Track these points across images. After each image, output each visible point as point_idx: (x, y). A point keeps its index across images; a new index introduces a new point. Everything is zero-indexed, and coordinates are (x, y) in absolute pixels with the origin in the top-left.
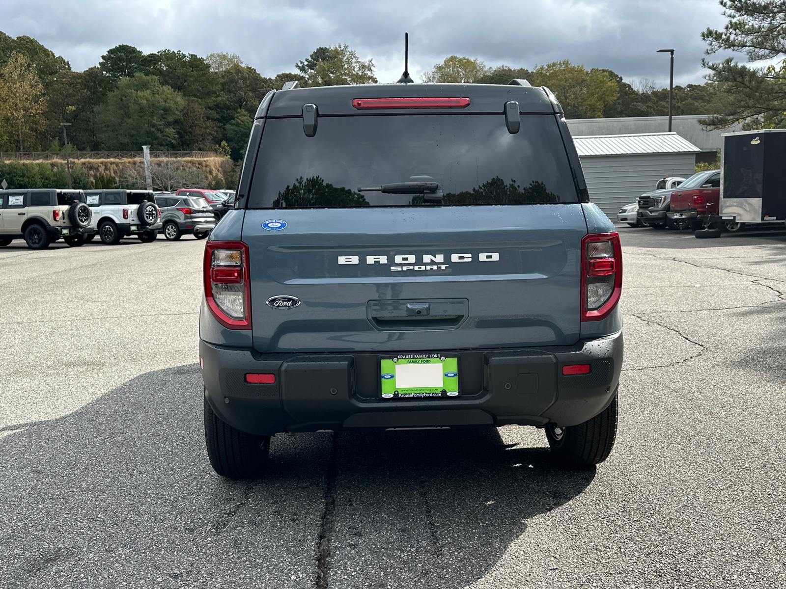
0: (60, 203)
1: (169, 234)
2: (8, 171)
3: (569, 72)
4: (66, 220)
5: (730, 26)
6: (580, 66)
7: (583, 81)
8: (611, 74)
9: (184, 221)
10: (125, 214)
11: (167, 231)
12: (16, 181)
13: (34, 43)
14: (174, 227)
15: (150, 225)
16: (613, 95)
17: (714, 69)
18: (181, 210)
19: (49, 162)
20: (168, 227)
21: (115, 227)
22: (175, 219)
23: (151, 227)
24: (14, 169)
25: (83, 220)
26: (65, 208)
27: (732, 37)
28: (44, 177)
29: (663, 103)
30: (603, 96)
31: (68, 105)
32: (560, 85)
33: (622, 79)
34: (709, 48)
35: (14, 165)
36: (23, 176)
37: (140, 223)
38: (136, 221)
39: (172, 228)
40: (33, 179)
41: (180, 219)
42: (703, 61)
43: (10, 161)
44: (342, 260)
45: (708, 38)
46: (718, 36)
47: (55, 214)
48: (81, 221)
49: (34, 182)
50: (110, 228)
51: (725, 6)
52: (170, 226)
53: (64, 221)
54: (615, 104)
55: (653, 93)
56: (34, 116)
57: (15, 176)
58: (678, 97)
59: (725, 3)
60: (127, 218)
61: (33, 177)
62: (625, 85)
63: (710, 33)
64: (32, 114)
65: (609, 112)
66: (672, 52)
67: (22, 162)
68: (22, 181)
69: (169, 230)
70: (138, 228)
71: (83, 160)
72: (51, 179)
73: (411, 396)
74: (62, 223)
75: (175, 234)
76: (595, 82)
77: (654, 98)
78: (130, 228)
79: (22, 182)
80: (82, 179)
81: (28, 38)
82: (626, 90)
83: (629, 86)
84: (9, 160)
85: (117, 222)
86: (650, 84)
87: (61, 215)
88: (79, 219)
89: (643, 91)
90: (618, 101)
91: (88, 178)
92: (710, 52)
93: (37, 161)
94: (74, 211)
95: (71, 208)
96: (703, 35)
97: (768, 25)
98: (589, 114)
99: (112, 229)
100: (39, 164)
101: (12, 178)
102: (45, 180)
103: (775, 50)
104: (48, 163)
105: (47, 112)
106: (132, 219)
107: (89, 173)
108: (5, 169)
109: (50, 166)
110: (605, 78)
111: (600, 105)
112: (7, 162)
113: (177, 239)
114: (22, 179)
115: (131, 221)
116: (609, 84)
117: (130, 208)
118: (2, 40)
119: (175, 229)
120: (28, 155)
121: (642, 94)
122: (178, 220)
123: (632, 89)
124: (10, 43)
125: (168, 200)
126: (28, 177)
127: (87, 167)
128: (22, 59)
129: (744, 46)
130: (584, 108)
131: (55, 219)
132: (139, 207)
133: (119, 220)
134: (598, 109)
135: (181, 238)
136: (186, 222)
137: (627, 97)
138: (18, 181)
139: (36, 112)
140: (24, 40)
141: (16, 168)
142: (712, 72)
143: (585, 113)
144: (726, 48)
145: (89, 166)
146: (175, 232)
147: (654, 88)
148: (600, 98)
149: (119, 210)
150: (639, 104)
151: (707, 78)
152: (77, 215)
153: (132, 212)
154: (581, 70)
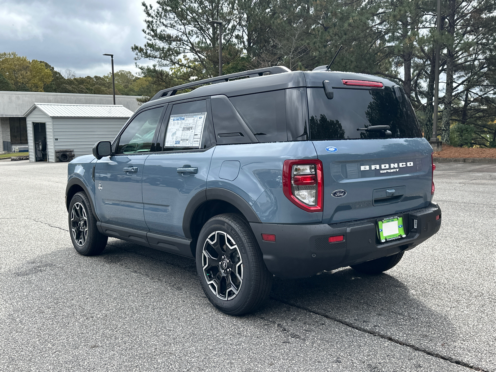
3: (18, 60)
5: (147, 45)
6: (24, 57)
7: (28, 67)
8: (47, 65)
16: (49, 78)
17: (142, 69)
27: (149, 52)
29: (82, 86)
30: (43, 78)
32: (11, 68)
33: (54, 69)
34: (136, 56)
42: (136, 64)
44: (362, 168)
45: (135, 50)
46: (141, 50)
51: (145, 33)
54: (51, 84)
55: (75, 79)
58: (91, 83)
59: (145, 32)
62: (56, 73)
63: (136, 48)
65: (47, 89)
66: (112, 56)
73: (391, 239)
76: (36, 69)
77: (76, 83)
82: (57, 76)
83: (59, 74)
86: (72, 74)
89: (68, 77)
90: (52, 82)
92: (137, 59)
96: (132, 48)
97: (168, 47)
98: (34, 89)
103: (173, 62)
110: (42, 67)
111: (41, 84)
116: (46, 70)
121: (68, 79)
123: (61, 76)
129: (155, 57)
130: (30, 85)
134: (40, 86)
137: (58, 81)
142: (140, 71)
143: (31, 88)
144: (145, 57)
147: (75, 76)
148: (41, 80)
150: (67, 85)
151: (138, 74)
154: (25, 60)
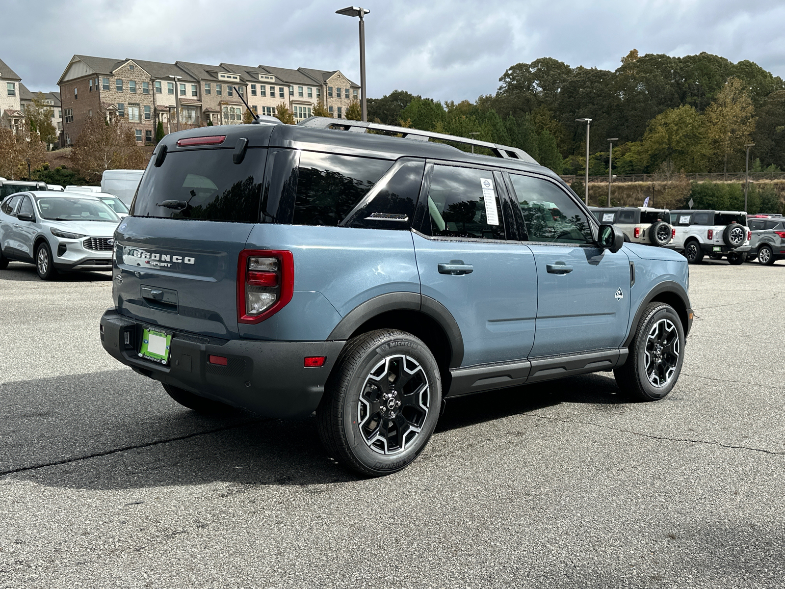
0: (643, 221)
1: (762, 258)
2: (699, 191)
4: (646, 238)
9: (780, 246)
10: (710, 235)
11: (761, 254)
12: (705, 200)
13: (753, 67)
14: (768, 251)
15: (736, 247)
18: (778, 233)
19: (741, 182)
20: (763, 251)
21: (698, 246)
22: (770, 243)
23: (738, 249)
24: (705, 189)
25: (662, 238)
26: (647, 226)
28: (733, 197)
31: (777, 125)
35: (706, 185)
36: (713, 195)
37: (725, 244)
38: (721, 243)
39: (766, 251)
40: (721, 199)
41: (775, 243)
43: (703, 182)
47: (636, 231)
48: (660, 239)
49: (722, 202)
50: (694, 248)
52: (765, 250)
53: (644, 238)
56: (741, 137)
57: (705, 196)
60: (711, 239)
61: (722, 197)
64: (739, 136)
67: (715, 182)
68: (711, 200)
69: (763, 254)
70: (721, 249)
71: (776, 181)
72: (740, 199)
74: (641, 240)
75: (768, 258)
78: (712, 249)
79: (710, 202)
80: (771, 200)
81: (748, 62)
84: (702, 180)
85: (701, 242)
87: (641, 232)
88: (658, 237)
91: (778, 199)
93: (729, 182)
94: (654, 229)
95: (652, 227)
99: (695, 249)
100: (729, 185)
101: (702, 198)
102: (733, 200)
104: (739, 184)
105: (755, 133)
106: (717, 240)
107: (780, 194)
108: (697, 189)
109: (741, 186)
112: (700, 182)
113: (770, 263)
114: (711, 198)
115: (715, 242)
117: (715, 229)
118: (723, 66)
119: (769, 254)
120: (721, 176)
122: (772, 244)
124: (730, 69)
125: (767, 223)
126: (717, 197)
127: (779, 188)
128: (737, 83)
131: (635, 236)
132: (726, 229)
133: (703, 240)
135: (775, 263)
136: (781, 247)
138: (707, 201)
139: (743, 134)
140: (744, 64)
141: (708, 189)
145: (781, 187)
146: (768, 256)
149: (705, 231)
152: (656, 233)
153: (717, 233)
